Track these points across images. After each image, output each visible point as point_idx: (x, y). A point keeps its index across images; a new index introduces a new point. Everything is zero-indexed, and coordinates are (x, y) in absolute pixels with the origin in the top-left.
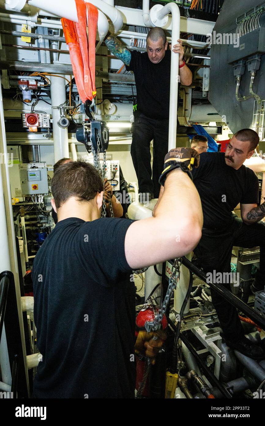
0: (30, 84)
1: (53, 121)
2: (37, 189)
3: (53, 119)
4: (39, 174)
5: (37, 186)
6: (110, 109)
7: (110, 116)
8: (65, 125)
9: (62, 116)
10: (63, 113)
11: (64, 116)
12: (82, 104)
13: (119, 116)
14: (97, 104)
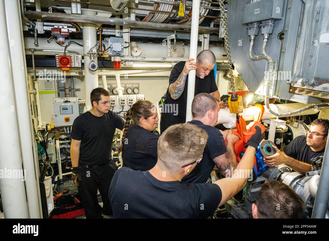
0: (62, 31)
1: (84, 61)
2: (69, 121)
3: (84, 60)
4: (71, 108)
5: (69, 118)
6: (136, 51)
7: (136, 57)
8: (94, 70)
9: (91, 60)
10: (92, 58)
11: (94, 60)
12: (111, 47)
13: (145, 57)
14: (125, 48)
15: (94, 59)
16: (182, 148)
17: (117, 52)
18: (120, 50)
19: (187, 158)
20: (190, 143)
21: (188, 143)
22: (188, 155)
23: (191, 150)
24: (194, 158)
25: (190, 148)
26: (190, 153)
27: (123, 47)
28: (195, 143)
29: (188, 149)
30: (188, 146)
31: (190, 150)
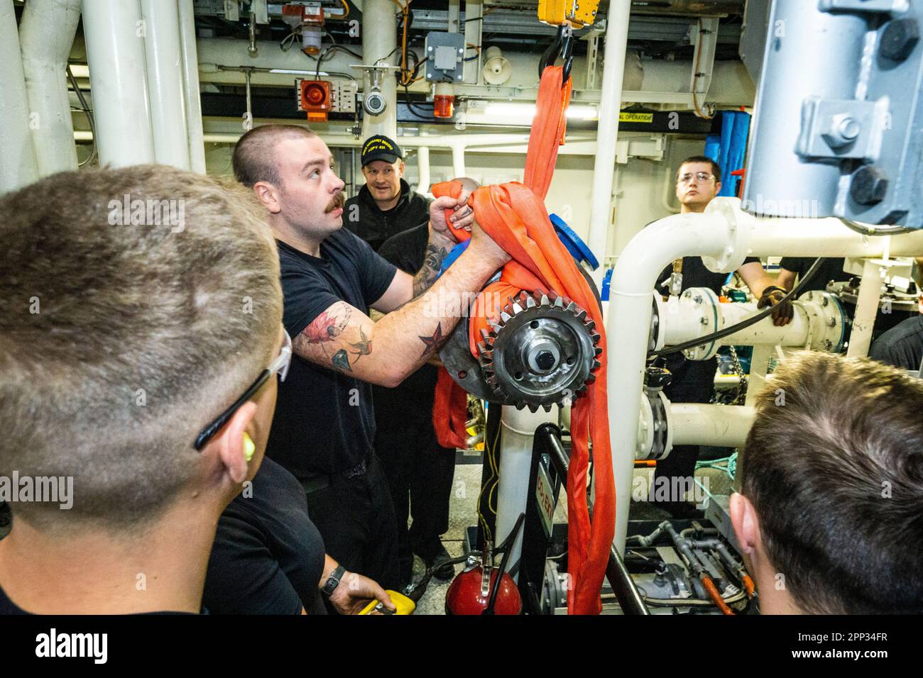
0: (307, 14)
1: (364, 98)
3: (363, 94)
6: (497, 71)
7: (498, 87)
8: (376, 111)
9: (373, 87)
10: (376, 82)
11: (379, 88)
12: (431, 58)
13: (521, 88)
14: (467, 60)
15: (379, 84)
16: (128, 313)
17: (445, 72)
18: (452, 66)
19: (205, 368)
20: (172, 254)
21: (153, 256)
22: (196, 340)
23: (202, 298)
24: (250, 351)
25: (188, 285)
26: (203, 325)
27: (460, 59)
28: (205, 244)
29: (180, 297)
30: (166, 279)
31: (191, 300)
